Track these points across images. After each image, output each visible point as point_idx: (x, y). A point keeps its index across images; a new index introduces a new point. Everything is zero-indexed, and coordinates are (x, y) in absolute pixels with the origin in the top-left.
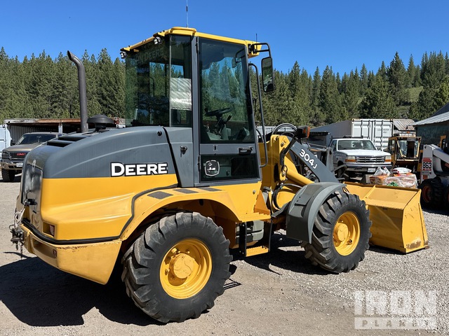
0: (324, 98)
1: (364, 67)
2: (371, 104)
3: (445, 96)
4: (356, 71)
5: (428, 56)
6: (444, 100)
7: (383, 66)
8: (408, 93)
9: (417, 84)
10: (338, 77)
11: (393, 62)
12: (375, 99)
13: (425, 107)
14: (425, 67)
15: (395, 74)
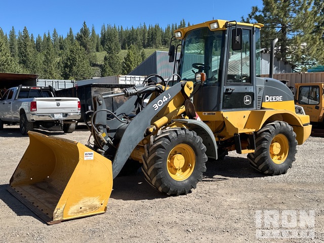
0: (25, 56)
1: (55, 31)
2: (71, 64)
3: (131, 60)
4: (49, 34)
5: (106, 27)
6: (131, 64)
7: (71, 32)
8: (95, 56)
9: (100, 49)
10: (32, 37)
11: (82, 29)
12: (74, 60)
13: (112, 68)
14: (104, 36)
15: (84, 39)
